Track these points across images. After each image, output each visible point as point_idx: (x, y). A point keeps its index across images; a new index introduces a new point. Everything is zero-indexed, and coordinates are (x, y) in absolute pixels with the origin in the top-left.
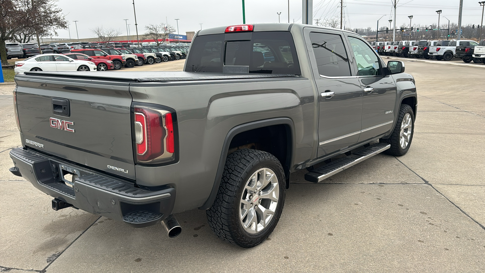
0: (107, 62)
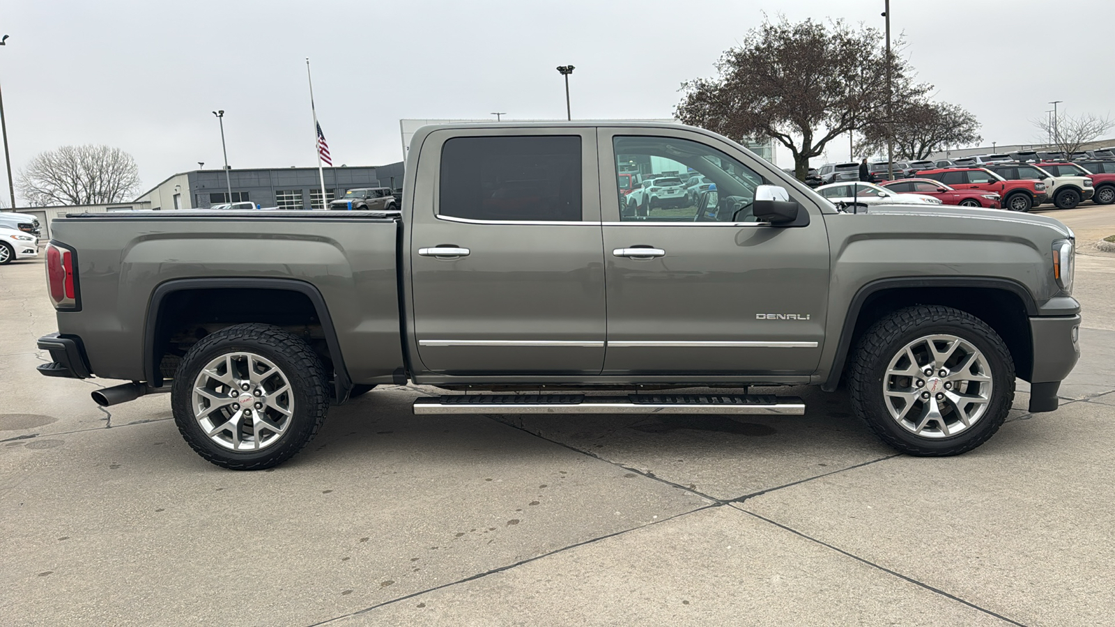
0: (984, 198)
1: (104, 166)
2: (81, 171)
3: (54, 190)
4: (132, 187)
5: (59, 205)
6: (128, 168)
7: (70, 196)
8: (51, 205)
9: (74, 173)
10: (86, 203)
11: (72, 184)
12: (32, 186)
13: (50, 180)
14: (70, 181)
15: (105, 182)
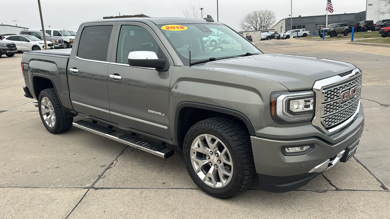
1: (266, 17)
2: (259, 19)
3: (251, 26)
4: (273, 24)
5: (251, 31)
6: (273, 17)
7: (255, 28)
8: (249, 31)
9: (256, 20)
10: (259, 30)
11: (255, 24)
12: (244, 25)
13: (249, 22)
14: (255, 22)
15: (265, 22)
